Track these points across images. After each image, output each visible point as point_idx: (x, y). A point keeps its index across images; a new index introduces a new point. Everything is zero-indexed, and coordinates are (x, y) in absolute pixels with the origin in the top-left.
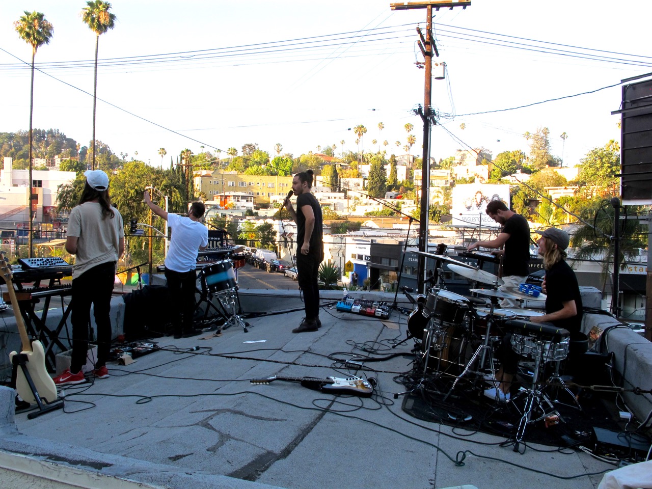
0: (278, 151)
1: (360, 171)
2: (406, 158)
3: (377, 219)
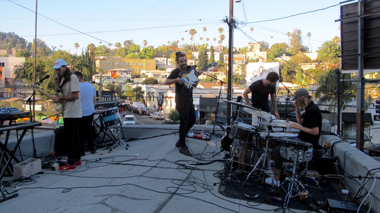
0: (145, 45)
1: (193, 56)
2: (219, 48)
3: (203, 83)
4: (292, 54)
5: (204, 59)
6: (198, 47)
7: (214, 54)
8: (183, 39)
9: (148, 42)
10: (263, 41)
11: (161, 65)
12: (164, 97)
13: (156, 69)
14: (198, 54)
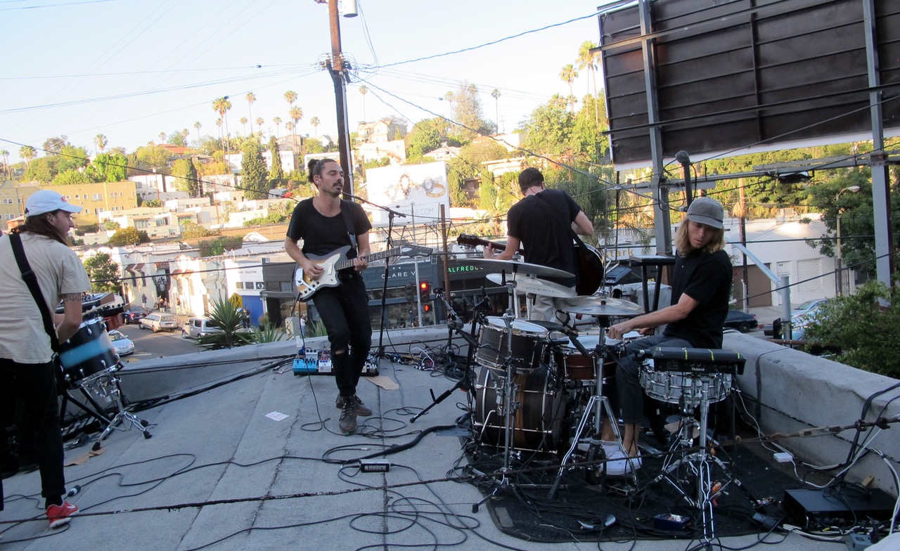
0: (101, 146)
1: (228, 164)
2: (291, 139)
3: (263, 228)
4: (461, 142)
5: (258, 171)
6: (238, 143)
7: (279, 155)
8: (198, 125)
9: (108, 139)
10: (393, 116)
11: (150, 193)
12: (171, 272)
13: (139, 204)
14: (241, 160)
